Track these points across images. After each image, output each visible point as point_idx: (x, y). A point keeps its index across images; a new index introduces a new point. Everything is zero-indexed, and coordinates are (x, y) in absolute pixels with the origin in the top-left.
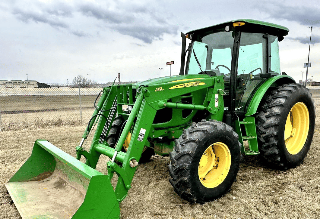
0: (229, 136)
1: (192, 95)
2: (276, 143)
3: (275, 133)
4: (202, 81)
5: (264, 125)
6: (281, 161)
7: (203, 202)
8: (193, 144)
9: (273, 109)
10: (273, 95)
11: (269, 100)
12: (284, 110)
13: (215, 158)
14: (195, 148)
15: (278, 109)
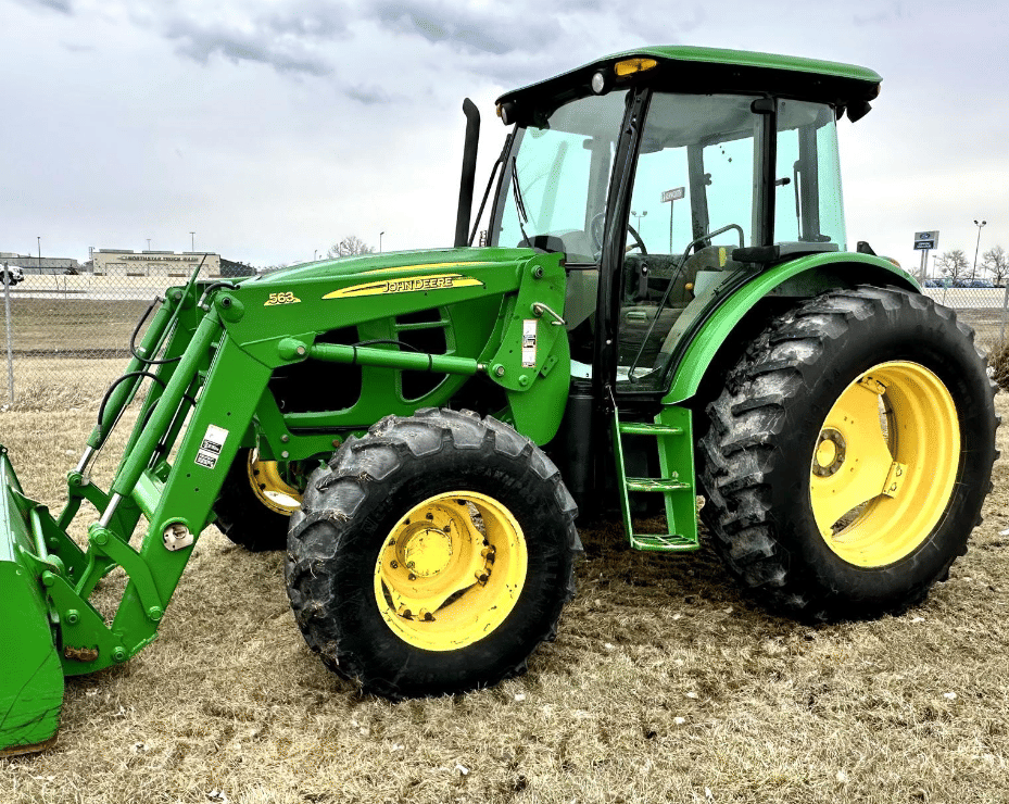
0: (507, 473)
1: (444, 322)
2: (760, 513)
3: (759, 476)
4: (465, 274)
5: (725, 443)
6: (791, 586)
7: (395, 695)
8: (352, 490)
9: (761, 385)
10: (775, 328)
11: (755, 350)
12: (801, 390)
13: (483, 547)
14: (354, 502)
15: (781, 384)
